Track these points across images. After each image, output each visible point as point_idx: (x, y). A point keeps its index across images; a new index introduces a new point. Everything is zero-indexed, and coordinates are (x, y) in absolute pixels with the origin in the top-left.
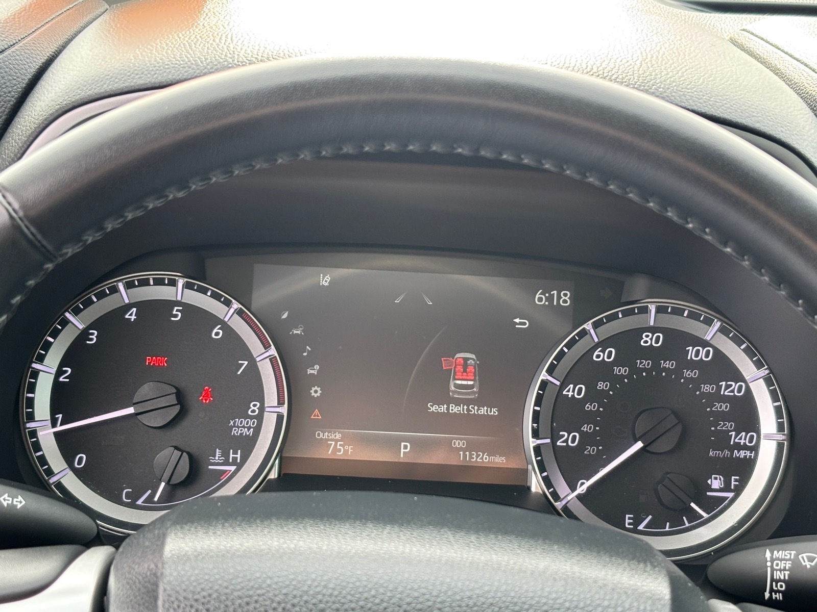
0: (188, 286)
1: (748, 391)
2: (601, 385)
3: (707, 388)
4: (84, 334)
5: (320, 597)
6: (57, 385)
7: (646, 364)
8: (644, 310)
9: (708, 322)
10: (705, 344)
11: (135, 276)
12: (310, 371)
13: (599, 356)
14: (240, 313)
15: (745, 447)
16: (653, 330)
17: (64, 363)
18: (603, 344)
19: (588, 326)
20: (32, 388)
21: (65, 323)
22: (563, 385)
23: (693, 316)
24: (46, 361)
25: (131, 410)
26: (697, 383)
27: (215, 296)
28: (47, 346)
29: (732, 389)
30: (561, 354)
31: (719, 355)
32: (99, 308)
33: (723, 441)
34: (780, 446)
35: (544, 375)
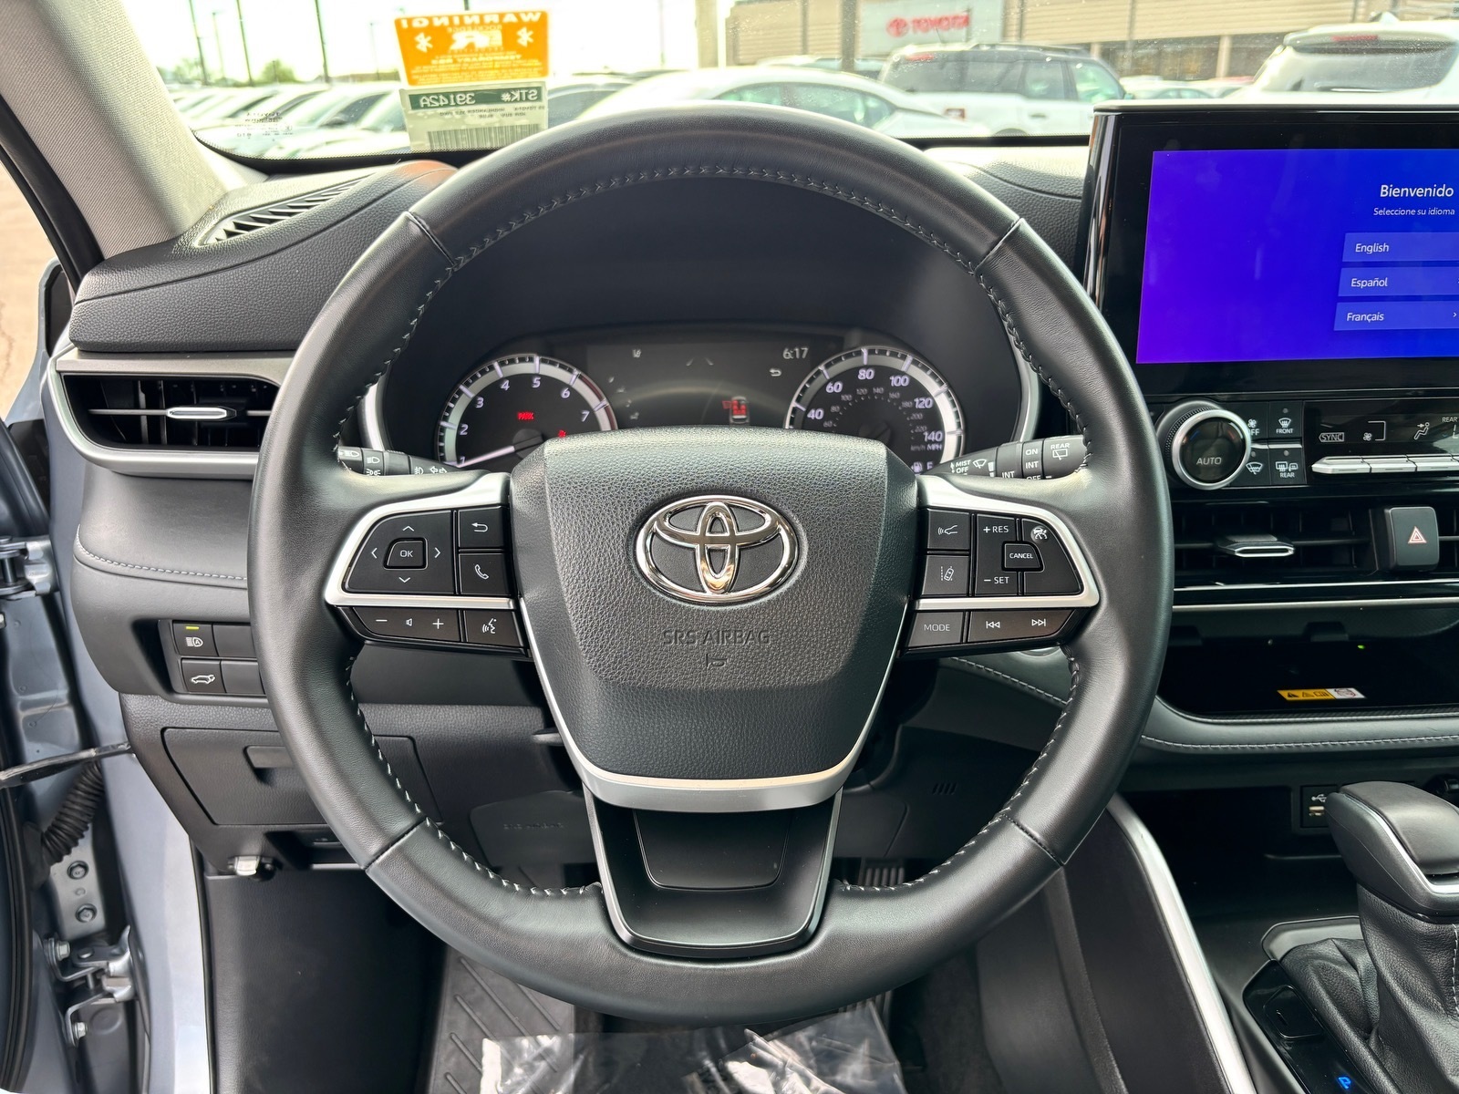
0: (543, 361)
1: (935, 404)
2: (834, 409)
3: (907, 404)
4: (474, 401)
5: (653, 464)
6: (458, 437)
7: (864, 391)
8: (859, 353)
9: (904, 357)
10: (903, 374)
11: (505, 358)
12: (632, 417)
13: (831, 389)
14: (580, 377)
15: (935, 442)
16: (867, 367)
17: (463, 420)
18: (833, 380)
19: (821, 368)
20: (442, 439)
21: (460, 393)
22: (808, 411)
23: (894, 354)
24: (450, 419)
25: (511, 449)
26: (899, 401)
27: (562, 367)
28: (449, 410)
29: (922, 403)
30: (805, 389)
31: (913, 382)
32: (483, 381)
33: (920, 439)
34: (960, 438)
35: (794, 404)
